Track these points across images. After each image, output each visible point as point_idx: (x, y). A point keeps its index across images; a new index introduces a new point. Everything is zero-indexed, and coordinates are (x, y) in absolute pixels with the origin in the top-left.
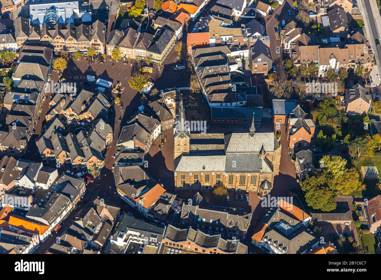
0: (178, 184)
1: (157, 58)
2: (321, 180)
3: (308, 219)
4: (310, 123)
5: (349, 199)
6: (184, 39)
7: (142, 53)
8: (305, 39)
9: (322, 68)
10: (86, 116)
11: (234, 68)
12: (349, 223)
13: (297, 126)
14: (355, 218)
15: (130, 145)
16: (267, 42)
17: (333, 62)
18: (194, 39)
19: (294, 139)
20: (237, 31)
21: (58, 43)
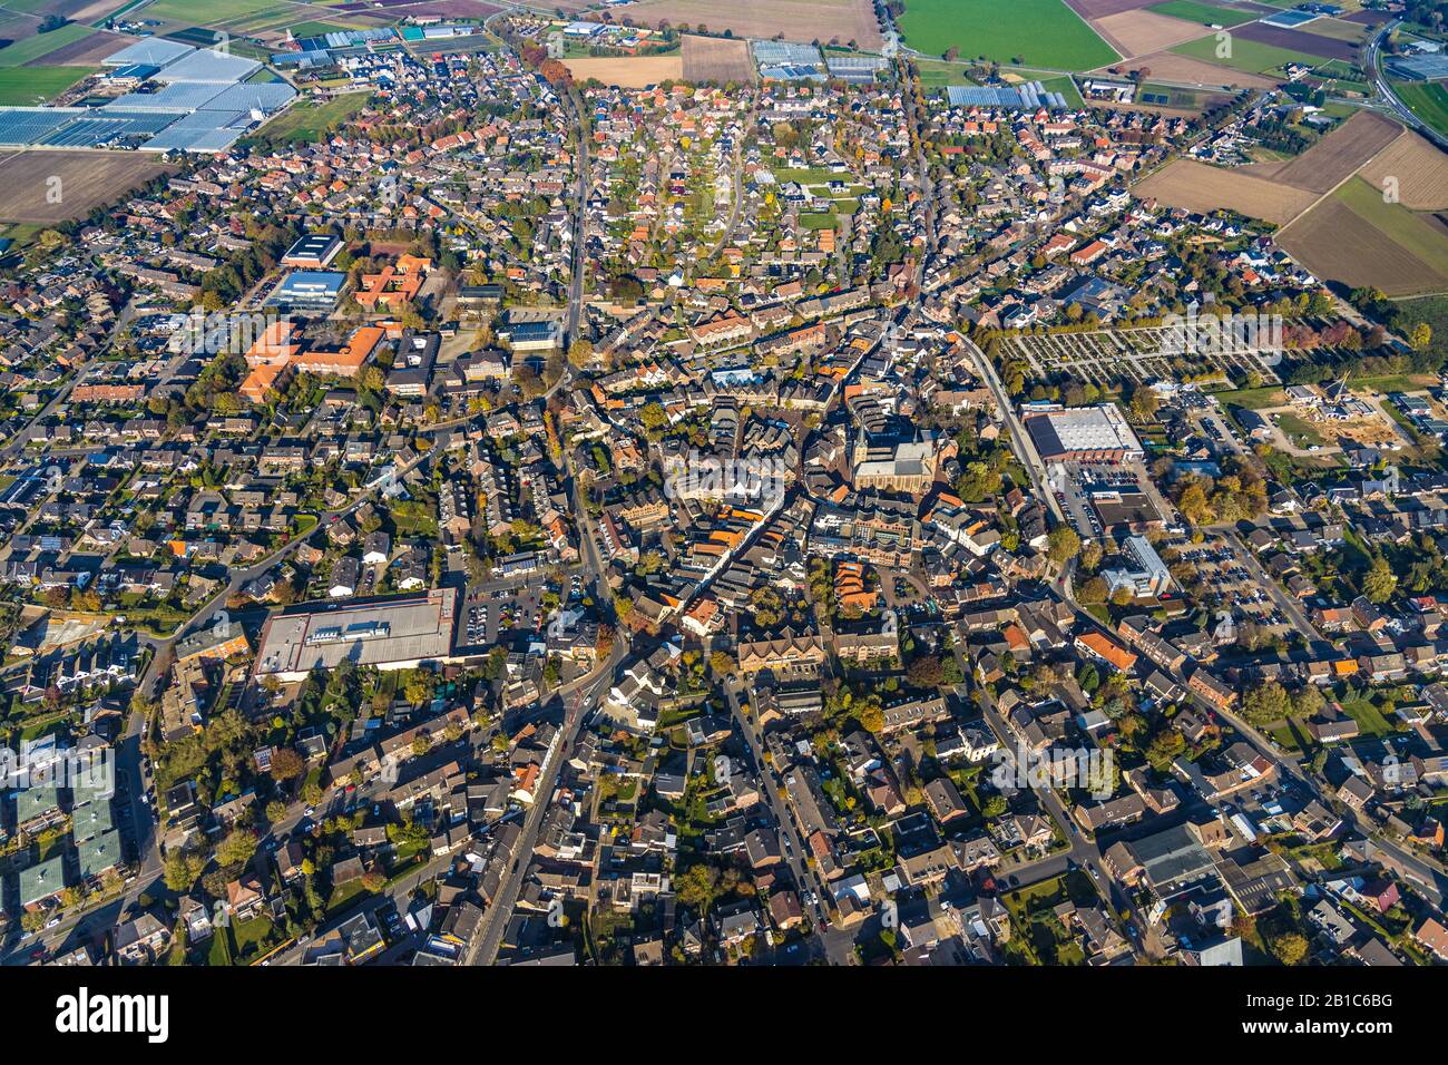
0: (857, 488)
1: (822, 406)
2: (971, 477)
3: (963, 506)
4: (954, 442)
5: (992, 496)
6: (842, 390)
7: (810, 403)
8: (941, 386)
9: (956, 408)
10: (776, 444)
11: (885, 412)
12: (994, 510)
13: (946, 444)
14: (999, 507)
15: (815, 461)
16: (910, 390)
17: (964, 402)
18: (850, 391)
19: (943, 455)
20: (884, 385)
21: (742, 397)
